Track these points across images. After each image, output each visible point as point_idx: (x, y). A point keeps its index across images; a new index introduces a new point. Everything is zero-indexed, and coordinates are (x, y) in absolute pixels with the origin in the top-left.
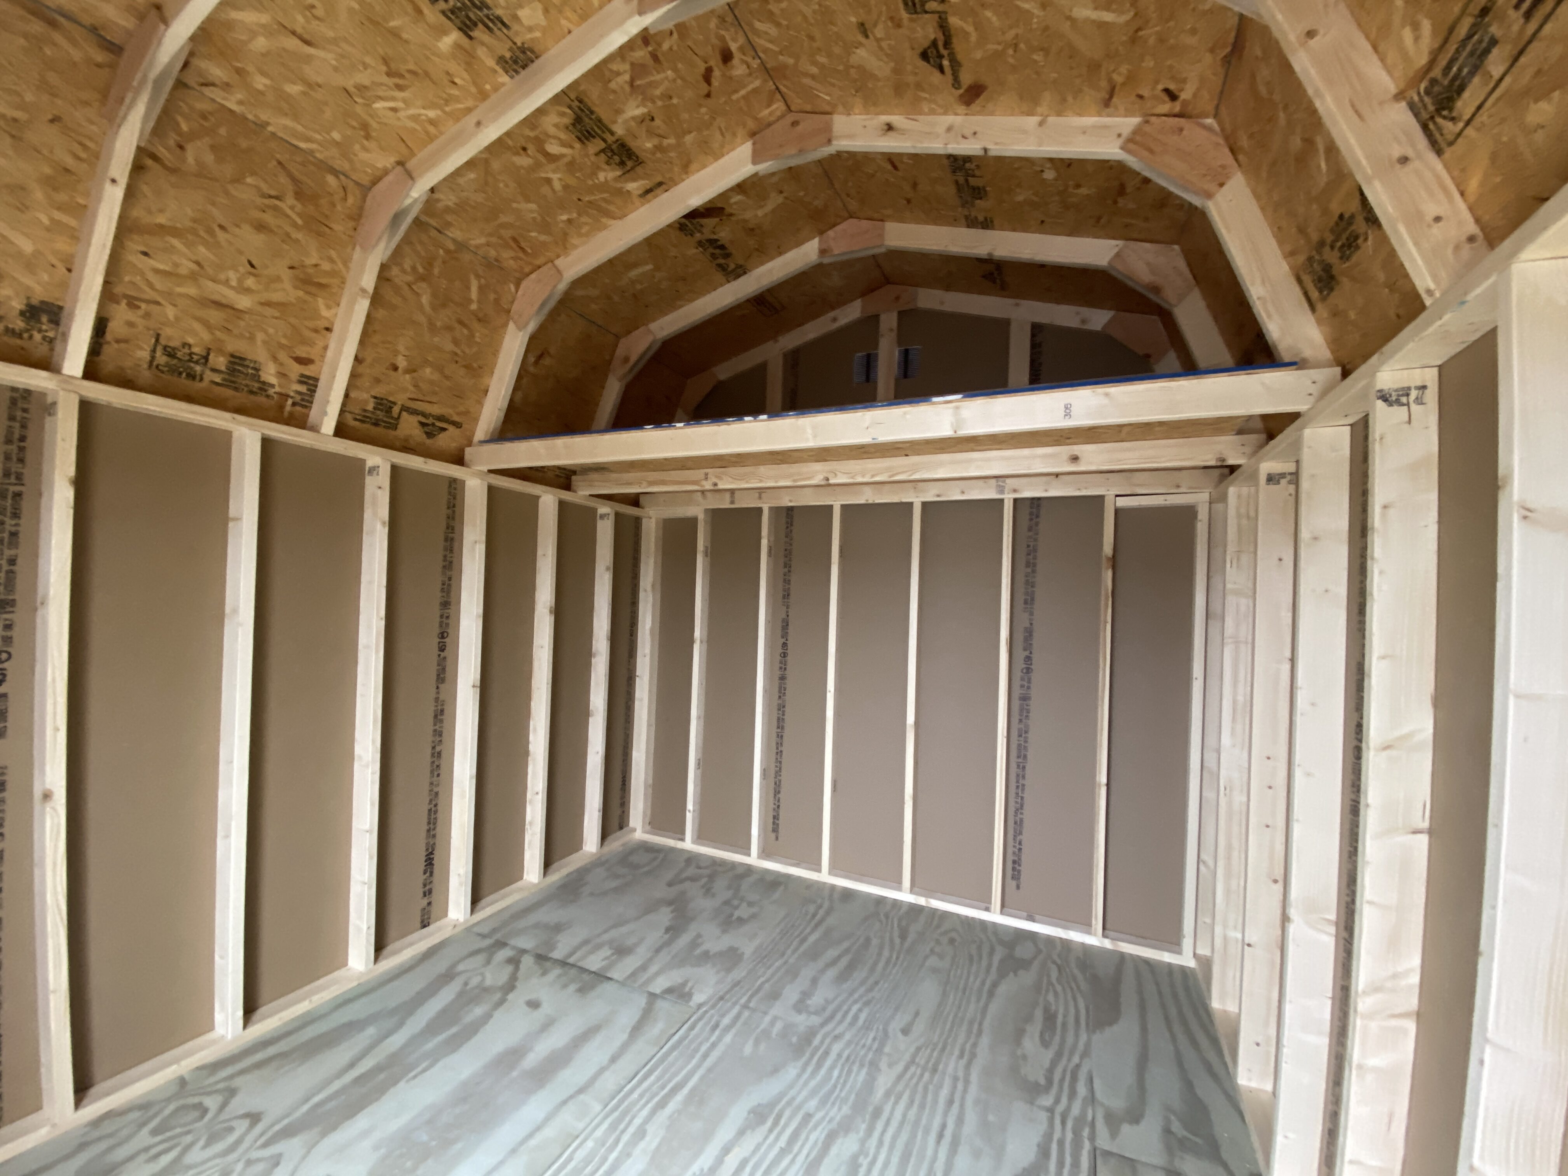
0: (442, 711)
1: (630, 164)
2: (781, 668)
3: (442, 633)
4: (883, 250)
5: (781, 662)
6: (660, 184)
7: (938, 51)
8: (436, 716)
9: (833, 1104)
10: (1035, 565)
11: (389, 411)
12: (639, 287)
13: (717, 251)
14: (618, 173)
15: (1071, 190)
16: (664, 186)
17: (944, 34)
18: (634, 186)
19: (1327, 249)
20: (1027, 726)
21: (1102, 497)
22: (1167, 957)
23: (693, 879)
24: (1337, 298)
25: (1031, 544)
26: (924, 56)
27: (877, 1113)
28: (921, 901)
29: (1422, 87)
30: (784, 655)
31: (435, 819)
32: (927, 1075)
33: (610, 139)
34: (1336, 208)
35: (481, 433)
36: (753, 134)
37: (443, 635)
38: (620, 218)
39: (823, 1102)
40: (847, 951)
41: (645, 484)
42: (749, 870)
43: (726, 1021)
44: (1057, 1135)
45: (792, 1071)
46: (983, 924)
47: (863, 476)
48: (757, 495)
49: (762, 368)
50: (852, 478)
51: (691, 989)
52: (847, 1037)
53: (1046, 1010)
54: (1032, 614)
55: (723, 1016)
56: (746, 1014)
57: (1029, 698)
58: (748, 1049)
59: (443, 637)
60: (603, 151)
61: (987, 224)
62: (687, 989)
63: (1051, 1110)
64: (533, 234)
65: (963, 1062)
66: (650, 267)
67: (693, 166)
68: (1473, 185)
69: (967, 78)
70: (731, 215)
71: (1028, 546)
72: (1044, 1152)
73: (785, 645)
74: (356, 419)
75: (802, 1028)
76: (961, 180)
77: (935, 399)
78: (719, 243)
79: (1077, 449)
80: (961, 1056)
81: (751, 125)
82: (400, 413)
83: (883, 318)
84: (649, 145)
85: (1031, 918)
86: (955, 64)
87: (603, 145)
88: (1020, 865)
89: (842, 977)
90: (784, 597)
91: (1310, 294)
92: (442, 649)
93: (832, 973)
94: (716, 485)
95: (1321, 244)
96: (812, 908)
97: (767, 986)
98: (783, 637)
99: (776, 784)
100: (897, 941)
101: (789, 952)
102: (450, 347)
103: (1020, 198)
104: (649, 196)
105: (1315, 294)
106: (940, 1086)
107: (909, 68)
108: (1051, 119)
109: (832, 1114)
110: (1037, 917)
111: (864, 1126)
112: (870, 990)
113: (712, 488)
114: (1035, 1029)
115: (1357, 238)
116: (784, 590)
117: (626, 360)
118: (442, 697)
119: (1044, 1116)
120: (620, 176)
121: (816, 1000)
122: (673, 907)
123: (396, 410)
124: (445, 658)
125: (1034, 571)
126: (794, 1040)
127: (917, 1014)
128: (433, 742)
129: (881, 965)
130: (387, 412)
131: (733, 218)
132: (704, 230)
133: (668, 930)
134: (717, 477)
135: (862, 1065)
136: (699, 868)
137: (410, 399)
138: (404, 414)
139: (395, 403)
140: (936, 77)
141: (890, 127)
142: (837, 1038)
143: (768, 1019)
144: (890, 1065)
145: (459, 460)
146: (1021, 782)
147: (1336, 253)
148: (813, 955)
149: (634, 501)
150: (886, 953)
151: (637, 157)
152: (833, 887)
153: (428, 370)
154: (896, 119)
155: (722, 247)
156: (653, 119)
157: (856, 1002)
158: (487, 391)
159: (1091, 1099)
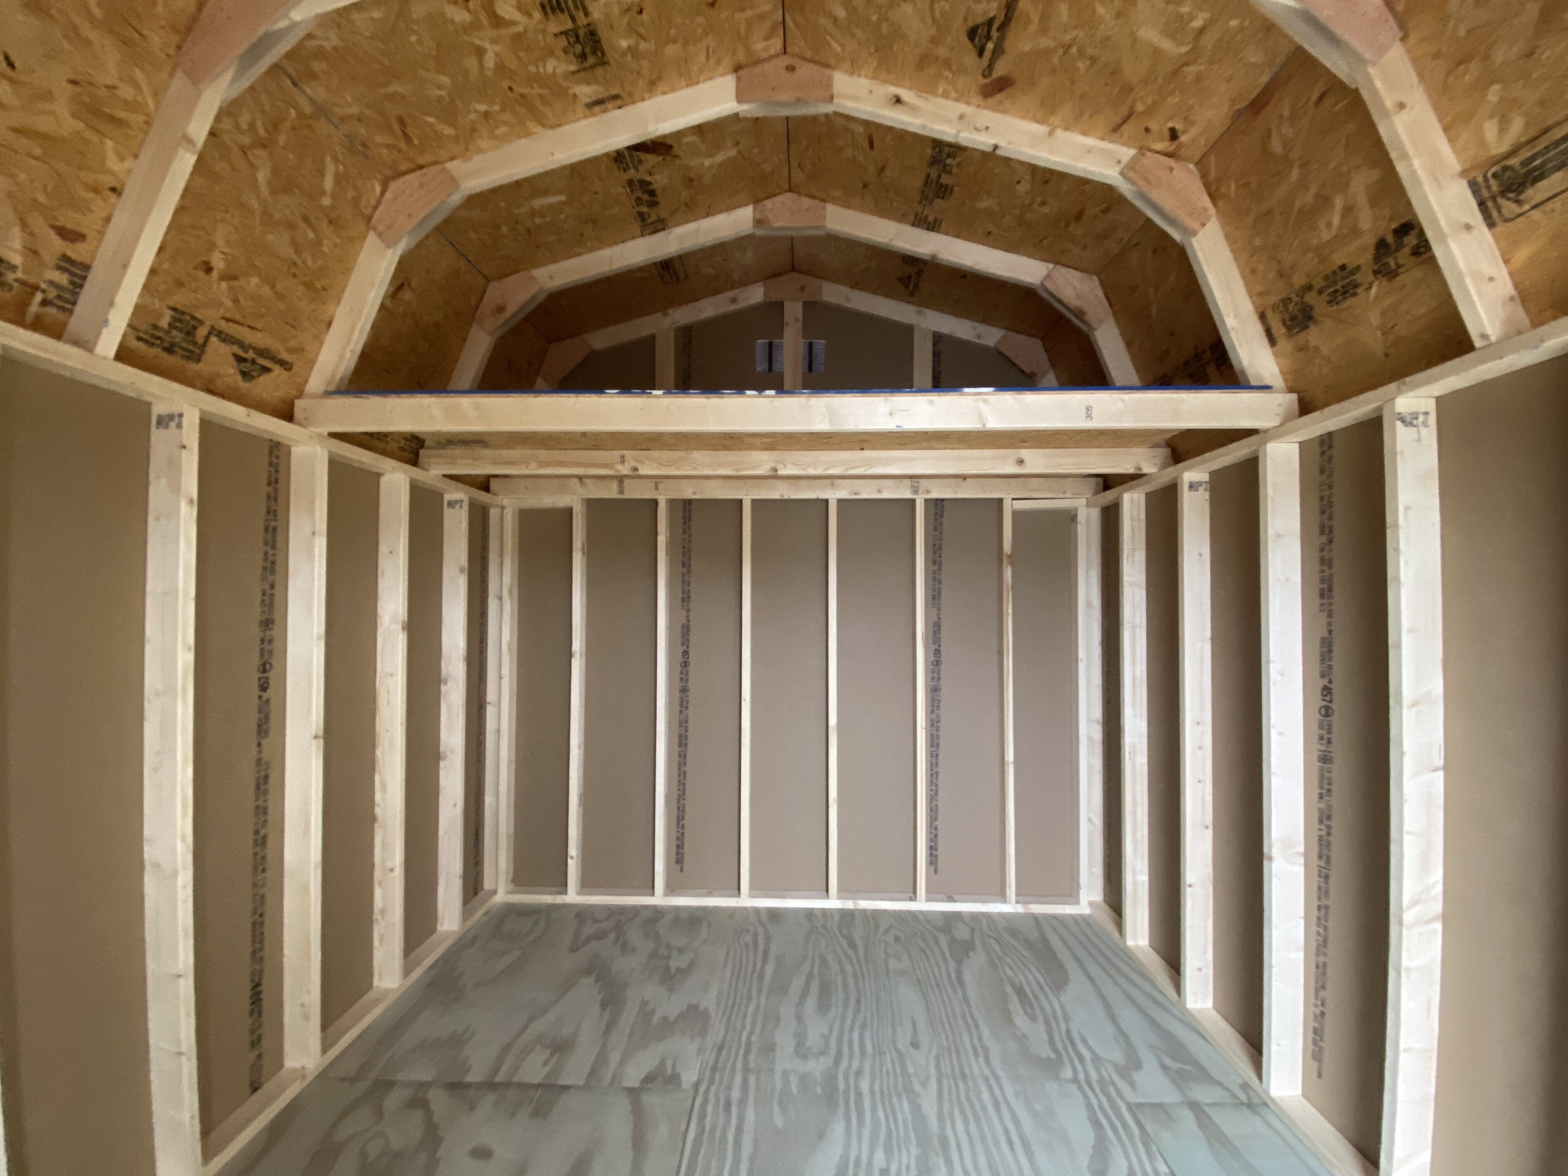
0: (266, 777)
1: (591, 60)
2: (681, 679)
3: (264, 665)
4: (822, 233)
5: (681, 673)
6: (616, 97)
7: (989, 31)
8: (258, 786)
9: (900, 1149)
10: (940, 563)
11: (190, 333)
12: (538, 220)
13: (646, 197)
14: (573, 68)
15: (1035, 206)
16: (619, 102)
17: (1006, 15)
18: (585, 91)
19: (1314, 293)
20: (938, 716)
21: (1000, 501)
22: (1067, 910)
23: (600, 936)
24: (1313, 336)
25: (937, 543)
26: (972, 34)
27: (944, 1141)
28: (849, 905)
29: (1494, 169)
30: (685, 664)
31: (262, 934)
32: (962, 1086)
33: (582, 20)
34: (1339, 258)
35: (316, 382)
36: (737, 69)
37: (264, 668)
38: (552, 127)
39: (889, 1151)
40: (810, 975)
41: (534, 465)
42: (657, 913)
43: (735, 1094)
44: (1095, 1103)
45: (838, 1128)
46: (912, 913)
47: (816, 469)
48: (653, 485)
49: (651, 340)
50: (804, 469)
51: (674, 1067)
52: (867, 1069)
53: (1013, 985)
54: (939, 609)
55: (729, 1088)
56: (752, 1079)
57: (940, 690)
58: (779, 1121)
59: (265, 671)
60: (565, 33)
61: (932, 226)
62: (669, 1072)
63: (1075, 1080)
64: (431, 120)
65: (981, 1059)
66: (563, 198)
67: (661, 86)
68: (1523, 254)
69: (1001, 69)
70: (677, 157)
71: (934, 545)
72: (1096, 1124)
73: (686, 653)
74: (139, 339)
75: (818, 1075)
76: (934, 174)
77: (967, 390)
78: (651, 187)
79: (1025, 453)
80: (976, 1054)
81: (741, 56)
82: (207, 339)
83: (787, 306)
84: (624, 44)
85: (950, 899)
86: (998, 51)
87: (570, 25)
88: (936, 850)
89: (823, 1006)
90: (683, 600)
91: (1273, 330)
92: (264, 688)
93: (811, 1003)
94: (636, 469)
95: (1308, 288)
96: (749, 939)
97: (754, 1038)
98: (683, 645)
99: (678, 809)
100: (850, 951)
101: (754, 993)
102: (289, 253)
103: (982, 205)
104: (597, 109)
105: (1279, 330)
106: (978, 1093)
107: (949, 40)
108: (1059, 133)
109: (905, 1161)
110: (956, 897)
111: (942, 1160)
112: (857, 1011)
113: (630, 473)
114: (1015, 1005)
115: (1356, 286)
116: (683, 592)
117: (501, 309)
118: (265, 757)
119: (1073, 1087)
120: (574, 73)
121: (813, 1039)
122: (594, 975)
123: (202, 332)
124: (268, 701)
125: (940, 569)
126: (819, 1091)
127: (914, 1024)
128: (256, 823)
129: (851, 981)
130: (189, 334)
131: (678, 162)
132: (642, 168)
133: (604, 1005)
134: (635, 460)
135: (899, 1096)
136: (596, 921)
137: (224, 318)
138: (214, 339)
139: (202, 323)
140: (970, 59)
141: (898, 101)
142: (859, 1073)
143: (778, 1076)
144: (924, 1085)
145: (288, 415)
146: (935, 770)
147: (1325, 297)
148: (781, 989)
149: (484, 484)
150: (848, 968)
151: (603, 54)
152: (757, 911)
153: (254, 281)
154: (906, 95)
155: (652, 193)
156: (640, 12)
157: (852, 1028)
158: (330, 324)
159: (1096, 1059)
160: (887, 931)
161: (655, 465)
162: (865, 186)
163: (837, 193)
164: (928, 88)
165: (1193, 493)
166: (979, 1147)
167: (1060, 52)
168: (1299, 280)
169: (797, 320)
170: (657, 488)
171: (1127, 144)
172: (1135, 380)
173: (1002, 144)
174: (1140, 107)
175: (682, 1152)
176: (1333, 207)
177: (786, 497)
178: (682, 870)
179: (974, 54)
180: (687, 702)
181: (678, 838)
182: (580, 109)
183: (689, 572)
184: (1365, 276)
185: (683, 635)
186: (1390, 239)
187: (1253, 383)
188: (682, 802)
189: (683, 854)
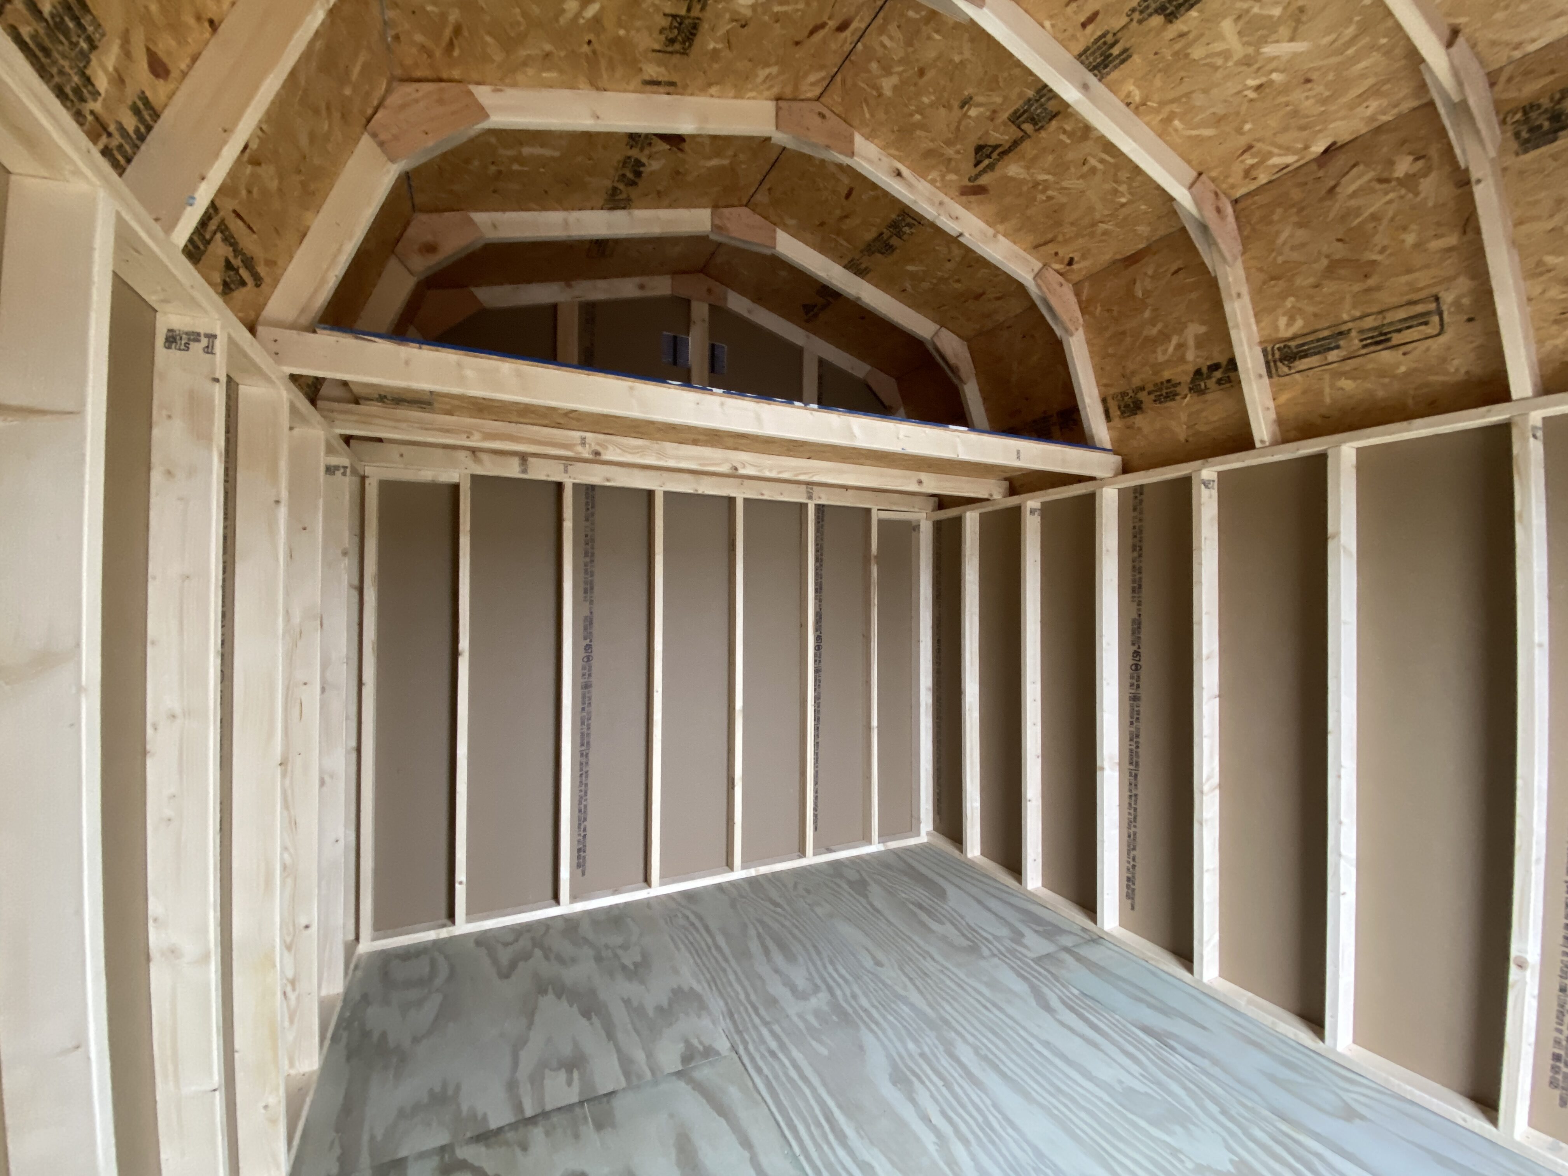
160: (795, 886)
161: (619, 451)
162: (822, 224)
163: (792, 222)
164: (922, 174)
165: (1032, 517)
166: (968, 1016)
167: (1030, 185)
168: (1136, 381)
169: (704, 321)
170: (566, 471)
171: (1038, 259)
172: (986, 425)
173: (967, 235)
174: (1060, 238)
175: (765, 1102)
176: (1170, 342)
177: (700, 492)
178: (583, 874)
179: (972, 162)
180: (590, 699)
181: (579, 841)
182: (635, 82)
183: (592, 561)
184: (1183, 390)
185: (585, 629)
186: (1205, 370)
187: (1098, 445)
188: (584, 803)
189: (584, 857)
